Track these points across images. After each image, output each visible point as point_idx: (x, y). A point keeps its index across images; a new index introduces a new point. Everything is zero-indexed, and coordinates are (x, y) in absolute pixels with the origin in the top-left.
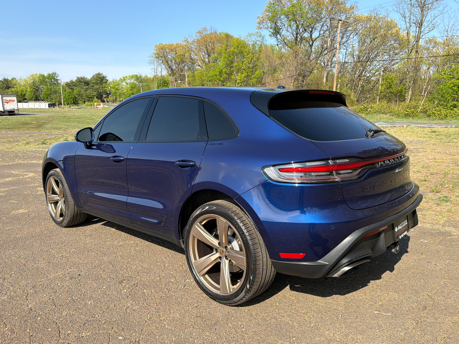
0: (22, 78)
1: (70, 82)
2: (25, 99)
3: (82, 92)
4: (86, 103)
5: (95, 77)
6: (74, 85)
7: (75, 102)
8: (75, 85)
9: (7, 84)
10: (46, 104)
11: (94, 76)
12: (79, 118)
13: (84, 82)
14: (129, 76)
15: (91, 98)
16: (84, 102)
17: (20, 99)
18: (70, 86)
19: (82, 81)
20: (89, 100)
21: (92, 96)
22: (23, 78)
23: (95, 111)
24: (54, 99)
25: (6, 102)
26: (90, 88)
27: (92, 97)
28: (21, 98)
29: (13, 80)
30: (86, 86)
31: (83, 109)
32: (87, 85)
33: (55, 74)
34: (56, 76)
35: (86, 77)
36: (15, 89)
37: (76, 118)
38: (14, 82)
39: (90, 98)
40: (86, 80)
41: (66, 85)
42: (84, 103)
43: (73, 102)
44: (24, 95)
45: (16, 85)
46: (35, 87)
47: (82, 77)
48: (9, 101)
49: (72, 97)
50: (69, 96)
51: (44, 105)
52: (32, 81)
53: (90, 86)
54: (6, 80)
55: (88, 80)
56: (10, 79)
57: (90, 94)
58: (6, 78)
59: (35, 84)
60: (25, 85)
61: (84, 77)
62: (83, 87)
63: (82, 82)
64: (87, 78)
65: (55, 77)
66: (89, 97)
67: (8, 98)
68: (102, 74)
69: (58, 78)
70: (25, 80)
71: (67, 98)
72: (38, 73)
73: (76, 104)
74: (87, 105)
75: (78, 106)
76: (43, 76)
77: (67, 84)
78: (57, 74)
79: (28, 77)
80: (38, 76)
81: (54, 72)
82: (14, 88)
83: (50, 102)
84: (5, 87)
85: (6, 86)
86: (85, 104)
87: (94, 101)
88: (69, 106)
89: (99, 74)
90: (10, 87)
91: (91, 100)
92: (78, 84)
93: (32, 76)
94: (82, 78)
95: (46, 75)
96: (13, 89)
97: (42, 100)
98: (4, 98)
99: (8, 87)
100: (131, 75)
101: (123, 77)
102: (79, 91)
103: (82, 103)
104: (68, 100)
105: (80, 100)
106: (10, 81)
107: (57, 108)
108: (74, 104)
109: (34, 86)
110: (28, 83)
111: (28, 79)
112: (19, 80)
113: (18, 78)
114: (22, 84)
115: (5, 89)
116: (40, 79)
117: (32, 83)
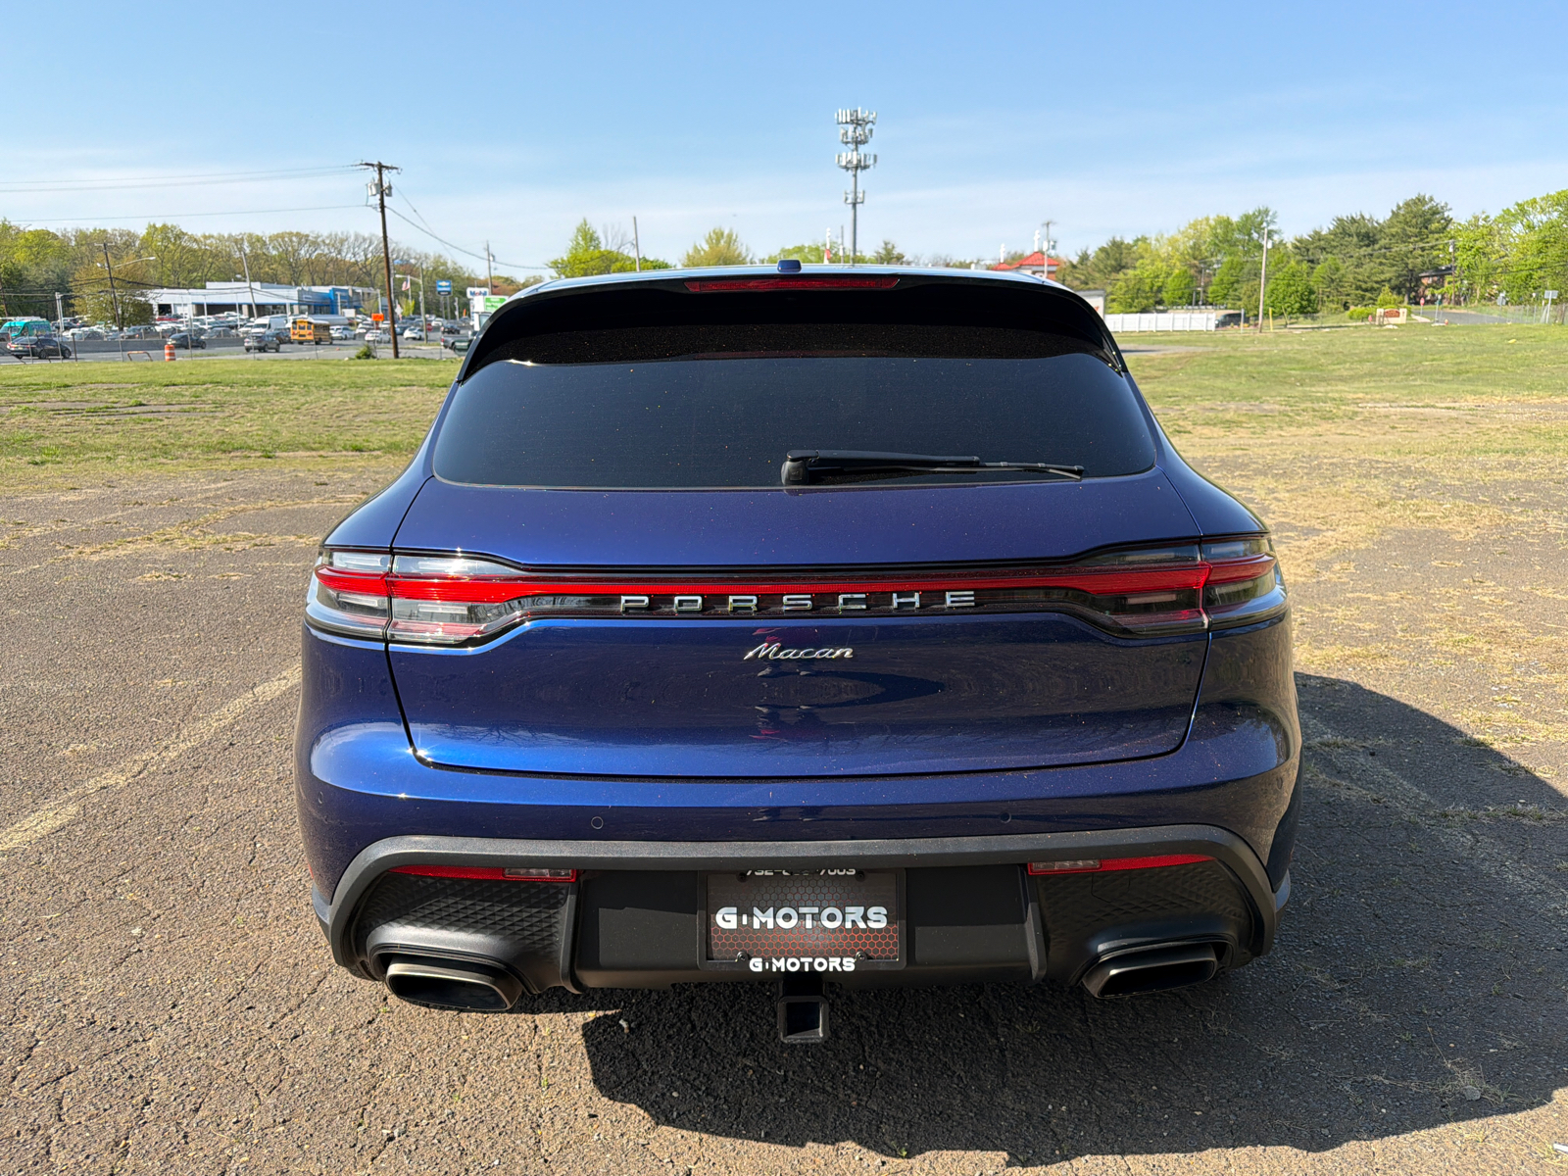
0: (1162, 236)
1: (1310, 236)
2: (1160, 302)
3: (1342, 272)
4: (1352, 308)
5: (1402, 212)
6: (1323, 249)
7: (1307, 307)
8: (1325, 249)
9: (1118, 255)
10: (1210, 316)
11: (1399, 208)
12: (1270, 363)
13: (1358, 235)
14: (1543, 199)
15: (1371, 290)
16: (1346, 307)
17: (1146, 301)
18: (1308, 250)
19: (1353, 230)
20: (1363, 298)
21: (1377, 282)
22: (1166, 236)
23: (1370, 337)
24: (1245, 298)
26: (1376, 253)
27: (1376, 286)
28: (1147, 298)
29: (1139, 243)
30: (1365, 248)
31: (1327, 330)
32: (1368, 246)
33: (1265, 212)
34: (1269, 218)
35: (1367, 217)
36: (1138, 272)
37: (1261, 364)
38: (1140, 248)
39: (1366, 290)
40: (1365, 226)
41: (1297, 247)
42: (1342, 309)
43: (1297, 305)
44: (1160, 289)
46: (1196, 262)
47: (1354, 216)
49: (1299, 289)
50: (1289, 285)
51: (1204, 320)
52: (1191, 243)
53: (1377, 247)
54: (1117, 246)
55: (1376, 225)
56: (1129, 240)
57: (1368, 277)
58: (1118, 239)
59: (1197, 253)
60: (1170, 257)
61: (1363, 217)
62: (1352, 254)
63: (1350, 235)
64: (1371, 220)
65: (1265, 224)
66: (1364, 286)
68: (1431, 199)
69: (1271, 227)
70: (1173, 242)
71: (1281, 296)
72: (1212, 217)
73: (1308, 312)
74: (1351, 318)
75: (1313, 319)
76: (1227, 223)
77: (1298, 244)
78: (1271, 213)
79: (1182, 229)
80: (1212, 223)
81: (1261, 208)
82: (1135, 268)
83: (1234, 309)
84: (1112, 266)
85: (1113, 263)
86: (1348, 313)
87: (1379, 302)
88: (1282, 321)
89: (1420, 201)
90: (1123, 267)
91: (1371, 299)
92: (1335, 244)
93: (1194, 226)
94: (1353, 221)
95: (1235, 219)
96: (1131, 272)
97: (1211, 304)
99: (1120, 267)
100: (1552, 193)
101: (1518, 205)
102: (1333, 267)
103: (1336, 309)
104: (1284, 298)
105: (1331, 298)
106: (1129, 247)
107: (1242, 330)
108: (1302, 313)
109: (1195, 259)
110: (1177, 250)
111: (1179, 237)
112: (1153, 242)
113: (1152, 236)
114: (1163, 252)
115: (1110, 272)
116: (1216, 236)
117: (1191, 248)
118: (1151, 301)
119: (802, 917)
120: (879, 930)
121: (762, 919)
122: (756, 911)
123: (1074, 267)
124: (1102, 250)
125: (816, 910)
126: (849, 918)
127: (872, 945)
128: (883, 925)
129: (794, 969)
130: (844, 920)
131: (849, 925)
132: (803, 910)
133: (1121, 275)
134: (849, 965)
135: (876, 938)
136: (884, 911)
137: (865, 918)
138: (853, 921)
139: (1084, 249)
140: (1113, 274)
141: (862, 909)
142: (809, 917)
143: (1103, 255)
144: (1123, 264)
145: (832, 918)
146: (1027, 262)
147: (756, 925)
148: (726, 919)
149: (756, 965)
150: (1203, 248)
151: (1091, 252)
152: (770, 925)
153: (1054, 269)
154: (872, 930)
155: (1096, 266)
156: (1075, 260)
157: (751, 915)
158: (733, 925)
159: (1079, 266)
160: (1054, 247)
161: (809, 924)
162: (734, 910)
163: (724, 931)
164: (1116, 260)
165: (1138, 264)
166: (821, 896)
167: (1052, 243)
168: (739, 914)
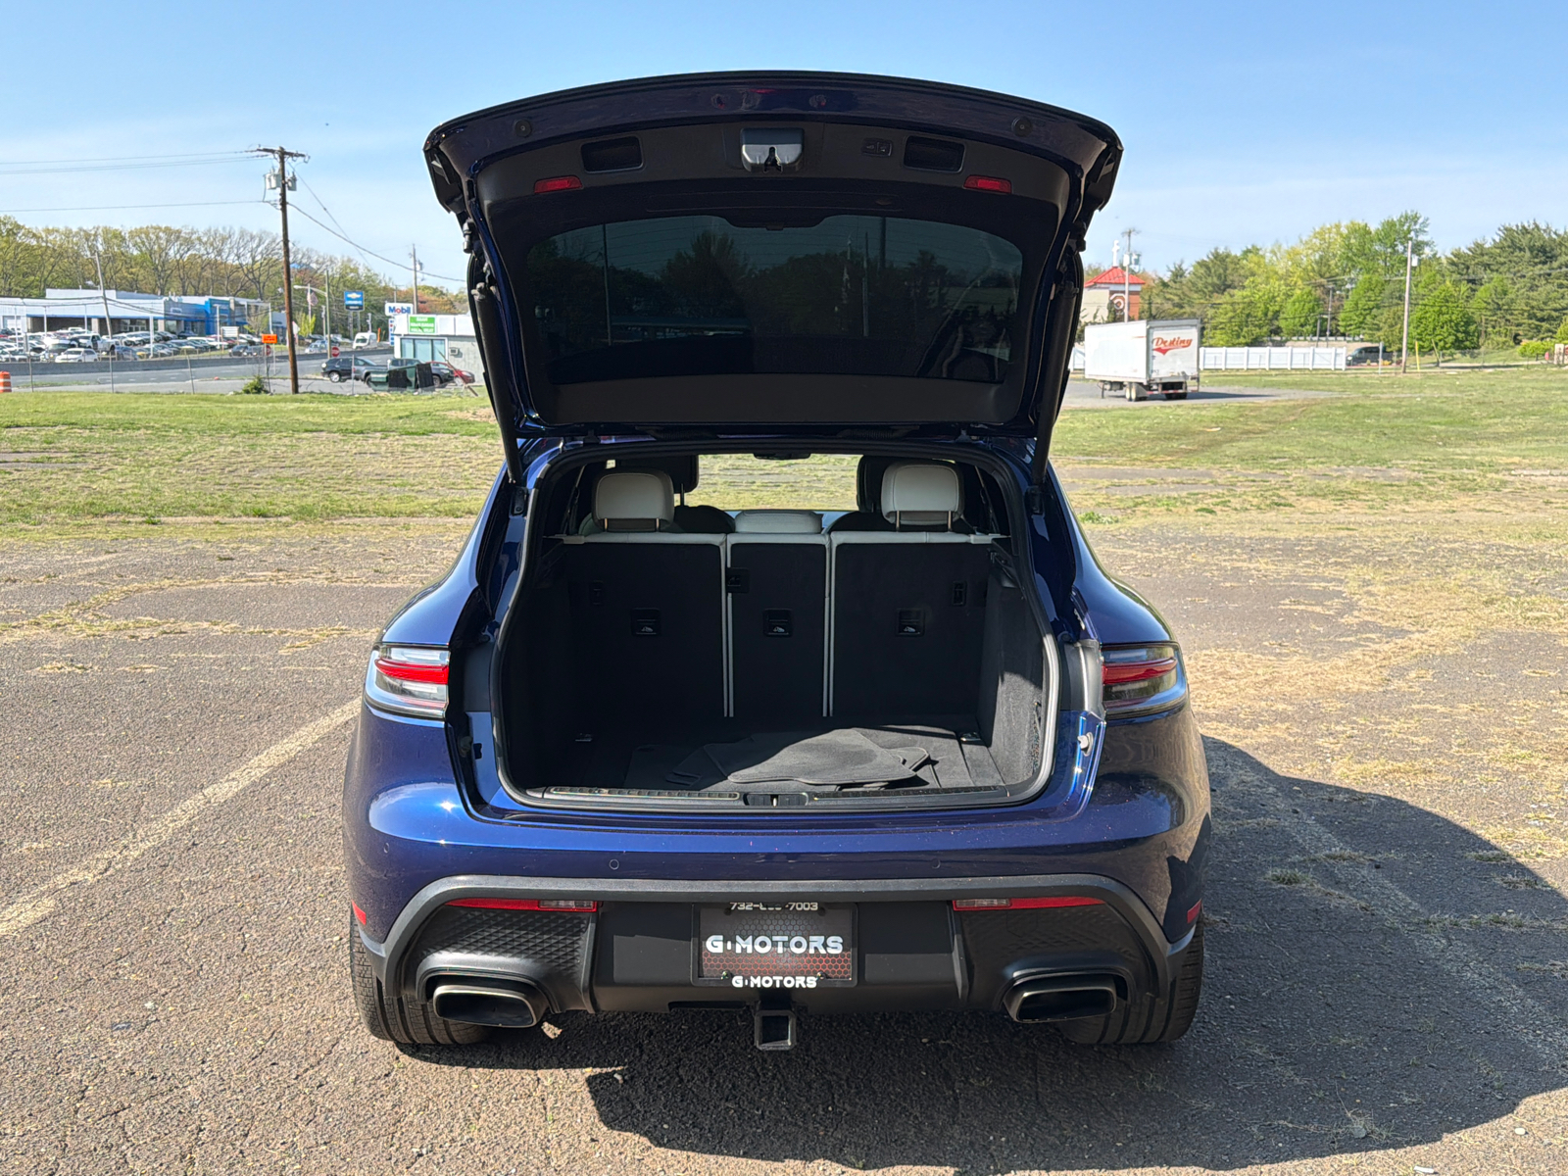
0: (1279, 247)
1: (1470, 249)
2: (1277, 331)
3: (1511, 296)
4: (1525, 342)
6: (1487, 266)
7: (1465, 339)
8: (1489, 265)
9: (1221, 271)
10: (1339, 351)
12: (1410, 415)
13: (1531, 249)
15: (1549, 319)
16: (1517, 340)
17: (1258, 330)
18: (1468, 268)
19: (1524, 242)
20: (1538, 329)
21: (1556, 310)
22: (1284, 247)
23: (1545, 380)
24: (1386, 327)
25: (1159, 350)
26: (1554, 273)
27: (1555, 314)
28: (1260, 327)
29: (1249, 256)
30: (1540, 266)
31: (1490, 370)
32: (1544, 263)
33: (1415, 219)
34: (1417, 227)
35: (1543, 226)
36: (1248, 292)
37: (1398, 416)
38: (1248, 264)
39: (1542, 320)
40: (1540, 237)
41: (1453, 263)
42: (1512, 343)
43: (1451, 339)
44: (1276, 315)
45: (1254, 274)
46: (1324, 281)
47: (1526, 225)
48: (1172, 343)
49: (1454, 317)
50: (1440, 313)
51: (1331, 355)
52: (1317, 256)
53: (1555, 264)
54: (1220, 259)
55: (1554, 236)
56: (1237, 252)
57: (1545, 303)
58: (1222, 250)
59: (1324, 269)
60: (1289, 274)
61: (1537, 227)
62: (1524, 272)
63: (1521, 250)
64: (1548, 230)
65: (1412, 234)
66: (1539, 314)
67: (1168, 335)
69: (1422, 238)
70: (1293, 254)
71: (1431, 326)
72: (1345, 222)
73: (1466, 348)
74: (1523, 354)
75: (1473, 356)
76: (1364, 232)
77: (1455, 260)
78: (1420, 221)
79: (1304, 239)
80: (1344, 231)
81: (1409, 213)
82: (1244, 287)
83: (1371, 341)
84: (1213, 285)
85: (1215, 280)
86: (1519, 348)
87: (1558, 335)
88: (1433, 358)
90: (1229, 286)
91: (1549, 331)
92: (1502, 260)
93: (1321, 234)
94: (1525, 231)
95: (1374, 226)
96: (1238, 294)
97: (1343, 335)
98: (1156, 334)
99: (1224, 286)
102: (1499, 289)
103: (1504, 343)
104: (1434, 329)
105: (1497, 329)
106: (1236, 261)
107: (1380, 368)
108: (1458, 348)
109: (1322, 276)
110: (1299, 265)
111: (1302, 248)
112: (1268, 254)
113: (1266, 247)
114: (1281, 268)
115: (1211, 293)
116: (1349, 247)
117: (1317, 262)
118: (1265, 329)
119: (775, 944)
120: (836, 955)
121: (744, 945)
122: (738, 938)
123: (1164, 285)
124: (1202, 264)
125: (786, 938)
126: (812, 945)
127: (830, 967)
128: (839, 951)
129: (767, 986)
130: (808, 947)
131: (812, 951)
132: (775, 938)
133: (1226, 297)
134: (812, 983)
135: (833, 961)
136: (841, 940)
137: (825, 945)
138: (816, 948)
139: (1178, 263)
140: (1216, 295)
141: (823, 938)
142: (780, 944)
143: (1202, 271)
144: (1229, 282)
145: (798, 945)
146: (1103, 280)
147: (738, 950)
148: (714, 945)
149: (738, 982)
150: (1332, 262)
151: (1188, 267)
152: (749, 951)
153: (1142, 288)
154: (830, 955)
155: (1194, 284)
156: (1166, 277)
157: (734, 942)
158: (720, 950)
160: (1137, 261)
161: (780, 950)
162: (721, 937)
163: (712, 954)
164: (1219, 277)
165: (1247, 283)
166: (790, 928)
167: (1135, 256)
168: (725, 941)
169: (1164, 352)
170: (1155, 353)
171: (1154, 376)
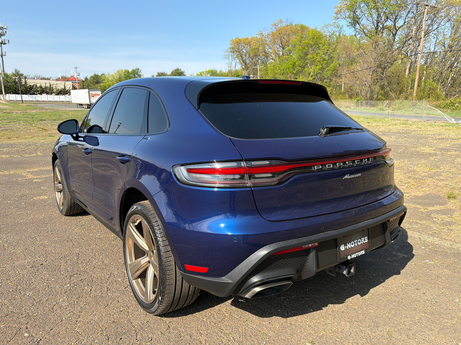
0: (110, 74)
5: (174, 72)
11: (173, 71)
14: (205, 72)
22: (111, 74)
25: (92, 96)
29: (103, 76)
33: (138, 69)
35: (165, 73)
36: (104, 84)
38: (103, 78)
45: (105, 80)
48: (95, 95)
52: (118, 76)
54: (96, 76)
56: (100, 75)
58: (96, 74)
60: (113, 81)
65: (138, 73)
67: (94, 93)
68: (181, 70)
69: (140, 74)
70: (113, 76)
72: (124, 69)
76: (128, 72)
78: (140, 70)
79: (115, 72)
80: (124, 71)
82: (103, 83)
84: (96, 82)
85: (96, 81)
89: (178, 70)
90: (99, 83)
93: (119, 72)
95: (130, 71)
96: (102, 84)
98: (91, 92)
99: (98, 82)
100: (207, 70)
101: (200, 73)
106: (100, 77)
110: (115, 78)
111: (115, 75)
112: (107, 76)
113: (106, 74)
114: (110, 79)
115: (95, 84)
116: (125, 75)
117: (118, 78)
123: (83, 81)
124: (92, 77)
133: (99, 85)
139: (86, 76)
140: (96, 85)
143: (92, 79)
144: (99, 81)
146: (70, 79)
150: (122, 78)
151: (88, 77)
153: (79, 82)
155: (91, 82)
156: (84, 80)
159: (85, 81)
160: (79, 75)
164: (97, 80)
165: (103, 82)
167: (78, 74)
169: (93, 97)
170: (91, 97)
171: (91, 102)
